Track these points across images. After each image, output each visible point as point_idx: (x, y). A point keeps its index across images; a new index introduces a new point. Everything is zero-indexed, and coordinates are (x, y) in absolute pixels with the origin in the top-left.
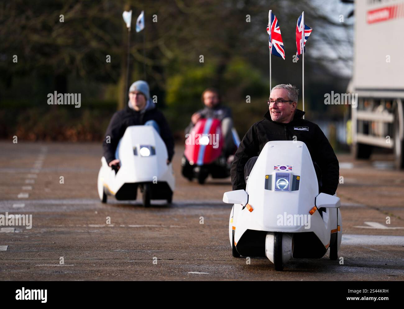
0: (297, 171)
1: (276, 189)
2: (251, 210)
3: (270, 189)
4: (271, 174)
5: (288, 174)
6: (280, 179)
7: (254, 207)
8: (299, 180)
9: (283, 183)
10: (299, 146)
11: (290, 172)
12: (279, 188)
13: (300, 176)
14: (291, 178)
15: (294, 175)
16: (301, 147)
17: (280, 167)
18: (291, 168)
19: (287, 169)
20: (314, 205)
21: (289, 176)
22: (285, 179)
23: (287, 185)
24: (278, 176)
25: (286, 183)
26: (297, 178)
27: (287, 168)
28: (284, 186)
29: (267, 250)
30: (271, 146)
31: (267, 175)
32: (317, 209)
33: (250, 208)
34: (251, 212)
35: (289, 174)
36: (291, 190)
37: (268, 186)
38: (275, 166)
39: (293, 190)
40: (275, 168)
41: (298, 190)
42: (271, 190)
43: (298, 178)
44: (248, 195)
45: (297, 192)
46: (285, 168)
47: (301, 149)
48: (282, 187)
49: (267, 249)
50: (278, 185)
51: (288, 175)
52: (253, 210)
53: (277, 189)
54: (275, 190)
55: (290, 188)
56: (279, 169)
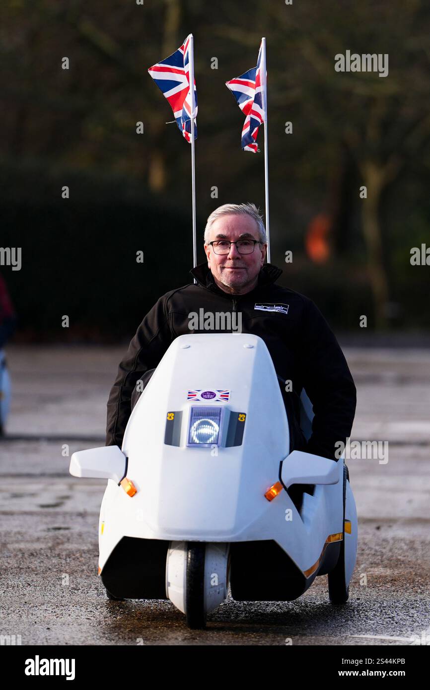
0: (240, 403)
1: (189, 443)
2: (132, 493)
3: (177, 444)
4: (181, 410)
5: (218, 408)
6: (199, 421)
7: (139, 485)
8: (244, 422)
9: (206, 430)
10: (247, 345)
11: (223, 404)
12: (197, 441)
13: (245, 414)
14: (225, 418)
15: (232, 412)
16: (253, 347)
17: (200, 393)
18: (225, 396)
19: (216, 398)
20: (278, 480)
21: (220, 414)
22: (211, 421)
23: (215, 434)
24: (197, 414)
25: (213, 429)
26: (239, 419)
27: (218, 395)
28: (209, 436)
29: (169, 584)
30: (184, 346)
31: (170, 413)
32: (285, 487)
33: (128, 488)
34: (132, 496)
35: (221, 409)
36: (225, 445)
37: (171, 436)
38: (192, 390)
39: (228, 445)
40: (191, 395)
41: (240, 444)
42: (179, 446)
43: (242, 419)
44: (127, 459)
45: (237, 452)
46: (213, 395)
47: (254, 351)
48: (203, 438)
49: (169, 581)
50: (194, 434)
51: (219, 411)
52: (136, 492)
53: (191, 443)
54: (188, 447)
55: (222, 440)
56: (200, 398)
